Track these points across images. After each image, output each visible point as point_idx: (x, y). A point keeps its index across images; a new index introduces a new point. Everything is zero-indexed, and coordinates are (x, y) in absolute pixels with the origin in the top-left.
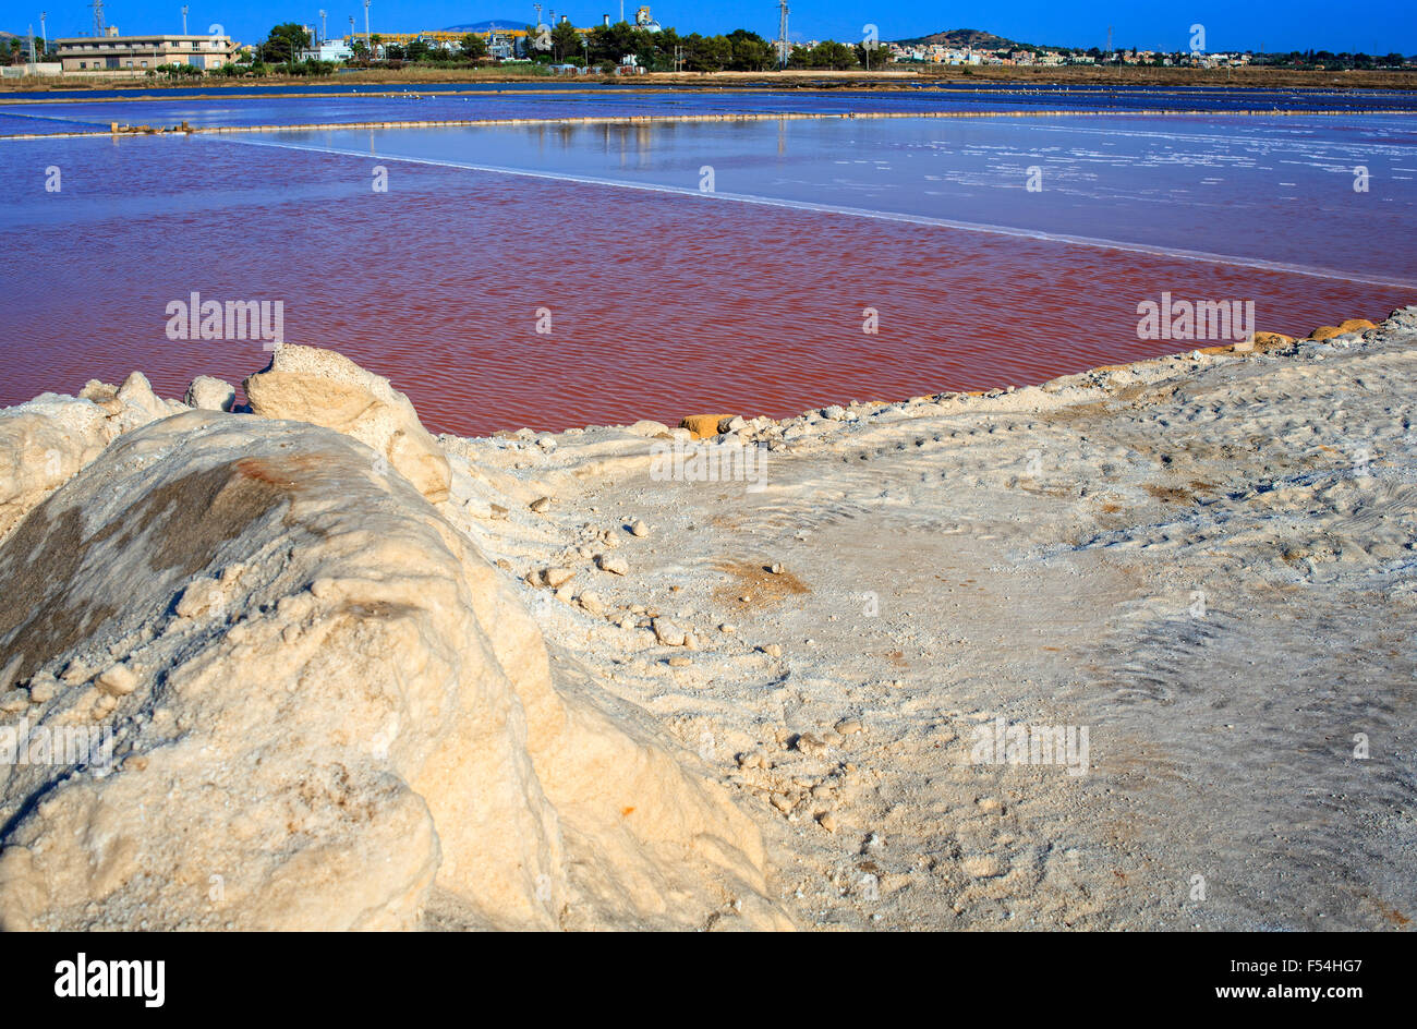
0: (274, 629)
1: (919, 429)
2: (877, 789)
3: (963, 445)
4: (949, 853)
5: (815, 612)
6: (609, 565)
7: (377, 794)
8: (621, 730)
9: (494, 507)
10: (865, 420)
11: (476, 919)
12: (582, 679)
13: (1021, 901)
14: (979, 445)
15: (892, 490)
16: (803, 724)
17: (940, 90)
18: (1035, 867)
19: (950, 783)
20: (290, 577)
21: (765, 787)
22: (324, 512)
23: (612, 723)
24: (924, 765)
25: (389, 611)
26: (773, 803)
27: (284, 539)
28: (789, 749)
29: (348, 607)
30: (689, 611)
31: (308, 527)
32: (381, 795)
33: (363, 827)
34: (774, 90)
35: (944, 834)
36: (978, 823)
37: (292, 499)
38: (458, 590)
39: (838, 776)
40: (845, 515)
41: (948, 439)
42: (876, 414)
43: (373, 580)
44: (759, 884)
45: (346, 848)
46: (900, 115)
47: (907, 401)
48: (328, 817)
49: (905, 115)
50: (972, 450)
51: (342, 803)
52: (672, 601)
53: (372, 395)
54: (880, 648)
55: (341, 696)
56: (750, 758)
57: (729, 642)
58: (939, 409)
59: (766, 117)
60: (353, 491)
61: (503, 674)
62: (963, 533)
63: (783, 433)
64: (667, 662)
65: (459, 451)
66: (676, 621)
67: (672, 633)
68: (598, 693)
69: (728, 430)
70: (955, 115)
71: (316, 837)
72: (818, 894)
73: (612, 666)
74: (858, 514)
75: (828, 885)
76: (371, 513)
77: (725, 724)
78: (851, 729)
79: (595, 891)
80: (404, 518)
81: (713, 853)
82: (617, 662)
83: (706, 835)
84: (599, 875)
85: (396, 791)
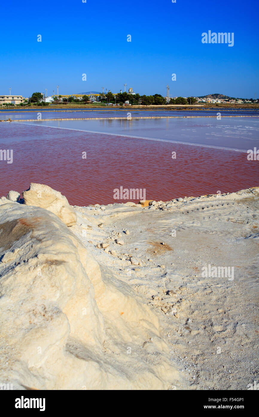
0: (27, 267)
1: (203, 205)
2: (190, 306)
3: (215, 209)
4: (210, 324)
5: (174, 256)
6: (119, 242)
7: (54, 313)
8: (121, 291)
9: (88, 226)
10: (188, 202)
11: (80, 345)
12: (110, 276)
13: (229, 339)
14: (219, 209)
15: (196, 222)
16: (170, 288)
17: (210, 110)
18: (233, 329)
19: (210, 304)
20: (32, 253)
21: (160, 305)
22: (41, 234)
23: (118, 289)
24: (203, 300)
25: (58, 263)
26: (162, 310)
27: (30, 242)
28: (167, 294)
29: (47, 262)
30: (140, 255)
31: (37, 239)
32: (54, 314)
33: (49, 322)
34: (165, 110)
35: (208, 319)
36: (218, 316)
37: (33, 230)
38: (76, 256)
39: (180, 302)
40: (183, 229)
41: (211, 207)
42: (191, 200)
43: (54, 254)
44: (158, 333)
45: (45, 328)
46: (199, 117)
47: (200, 197)
48: (40, 319)
49: (201, 117)
50: (217, 210)
51: (44, 316)
52: (136, 252)
53: (56, 197)
54: (192, 266)
55: (44, 286)
56: (156, 297)
57: (151, 264)
58: (208, 199)
59: (163, 117)
60: (49, 228)
61: (88, 278)
62: (215, 234)
63: (166, 205)
64: (134, 270)
65: (79, 210)
66: (136, 258)
67: (135, 261)
68: (114, 280)
69: (152, 204)
70: (214, 117)
71: (37, 325)
72: (174, 336)
73: (119, 271)
74: (186, 228)
75: (177, 333)
76: (54, 235)
77: (149, 288)
78: (184, 289)
79: (113, 336)
80: (62, 236)
81: (145, 325)
82: (120, 270)
83: (143, 320)
84: (114, 332)
85: (58, 312)
